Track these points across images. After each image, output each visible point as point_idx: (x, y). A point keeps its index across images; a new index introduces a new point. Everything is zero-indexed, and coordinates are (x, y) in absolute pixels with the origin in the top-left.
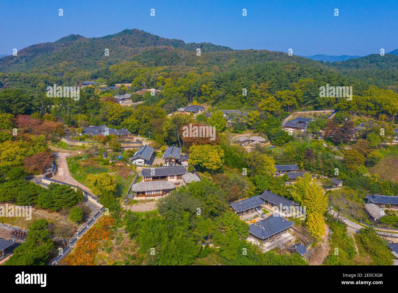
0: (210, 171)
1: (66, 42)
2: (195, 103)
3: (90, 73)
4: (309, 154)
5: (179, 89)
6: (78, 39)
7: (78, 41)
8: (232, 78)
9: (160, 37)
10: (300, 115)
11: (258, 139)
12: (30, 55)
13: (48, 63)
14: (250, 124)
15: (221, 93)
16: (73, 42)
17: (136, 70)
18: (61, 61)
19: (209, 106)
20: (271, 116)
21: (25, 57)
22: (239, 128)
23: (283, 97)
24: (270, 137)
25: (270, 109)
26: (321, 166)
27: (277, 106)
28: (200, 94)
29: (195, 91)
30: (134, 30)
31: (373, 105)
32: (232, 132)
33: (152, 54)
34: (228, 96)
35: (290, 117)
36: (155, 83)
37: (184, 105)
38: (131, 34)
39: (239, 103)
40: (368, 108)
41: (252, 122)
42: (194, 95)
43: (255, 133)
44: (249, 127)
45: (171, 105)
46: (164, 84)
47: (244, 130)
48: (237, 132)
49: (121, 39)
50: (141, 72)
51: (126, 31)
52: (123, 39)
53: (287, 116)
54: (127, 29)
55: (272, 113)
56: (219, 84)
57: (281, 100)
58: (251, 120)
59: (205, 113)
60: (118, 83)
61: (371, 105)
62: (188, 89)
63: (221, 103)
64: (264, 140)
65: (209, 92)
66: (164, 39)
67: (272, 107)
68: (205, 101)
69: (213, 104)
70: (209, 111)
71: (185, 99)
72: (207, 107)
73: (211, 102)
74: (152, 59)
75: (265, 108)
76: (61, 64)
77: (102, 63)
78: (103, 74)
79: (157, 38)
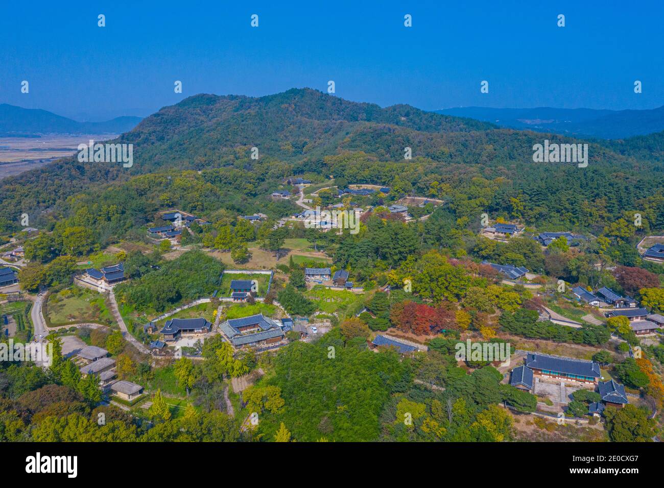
1: (201, 107)
2: (501, 220)
3: (293, 166)
5: (478, 202)
6: (217, 101)
7: (217, 105)
9: (344, 100)
10: (653, 240)
12: (159, 129)
13: (209, 146)
14: (601, 252)
16: (212, 106)
19: (523, 225)
20: (622, 241)
21: (154, 132)
23: (633, 219)
25: (622, 234)
27: (630, 231)
28: (509, 209)
29: (498, 205)
30: (305, 89)
33: (373, 137)
34: (551, 214)
36: (425, 189)
38: (302, 96)
39: (568, 224)
41: (602, 250)
45: (476, 224)
49: (293, 106)
51: (293, 91)
54: (294, 88)
55: (624, 238)
56: (533, 197)
58: (602, 247)
60: (350, 183)
62: (488, 202)
63: (545, 223)
65: (522, 207)
67: (625, 232)
68: (514, 217)
69: (529, 223)
72: (519, 226)
73: (524, 220)
74: (378, 145)
75: (615, 232)
76: (237, 149)
77: (287, 146)
78: (314, 167)
79: (339, 101)
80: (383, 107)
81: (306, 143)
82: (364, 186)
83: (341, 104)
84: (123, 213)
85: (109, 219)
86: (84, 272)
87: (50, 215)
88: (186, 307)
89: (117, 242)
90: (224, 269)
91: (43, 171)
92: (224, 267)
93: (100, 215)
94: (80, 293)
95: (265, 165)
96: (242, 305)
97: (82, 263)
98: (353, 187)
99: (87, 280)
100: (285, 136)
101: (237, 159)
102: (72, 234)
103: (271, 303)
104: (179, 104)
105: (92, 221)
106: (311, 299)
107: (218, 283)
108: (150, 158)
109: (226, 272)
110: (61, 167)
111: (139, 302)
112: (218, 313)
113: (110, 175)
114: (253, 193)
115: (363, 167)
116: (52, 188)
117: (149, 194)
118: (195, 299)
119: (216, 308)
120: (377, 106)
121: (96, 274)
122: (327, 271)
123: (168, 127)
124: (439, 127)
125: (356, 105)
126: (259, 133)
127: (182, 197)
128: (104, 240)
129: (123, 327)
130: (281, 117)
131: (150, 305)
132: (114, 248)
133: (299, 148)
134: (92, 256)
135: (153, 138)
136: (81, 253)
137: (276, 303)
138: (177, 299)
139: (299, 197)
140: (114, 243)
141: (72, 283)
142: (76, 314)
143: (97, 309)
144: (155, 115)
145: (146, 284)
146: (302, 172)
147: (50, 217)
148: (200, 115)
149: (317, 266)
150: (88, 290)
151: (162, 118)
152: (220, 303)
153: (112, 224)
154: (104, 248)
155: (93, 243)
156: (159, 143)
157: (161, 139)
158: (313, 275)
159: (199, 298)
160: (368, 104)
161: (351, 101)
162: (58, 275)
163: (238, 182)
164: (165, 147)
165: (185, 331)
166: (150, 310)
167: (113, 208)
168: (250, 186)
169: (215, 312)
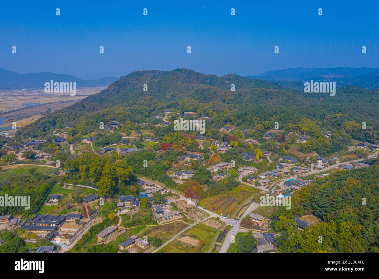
0: (235, 147)
1: (136, 78)
2: (228, 125)
3: (167, 105)
4: (269, 146)
5: (221, 119)
6: (144, 74)
7: (144, 76)
8: (245, 115)
9: (200, 73)
10: (272, 131)
11: (254, 141)
12: (118, 88)
13: (136, 96)
14: (251, 135)
15: (240, 121)
16: (141, 77)
17: (195, 105)
18: (144, 95)
19: (235, 127)
20: (260, 132)
21: (115, 90)
22: (247, 137)
23: (265, 124)
24: (259, 140)
25: (259, 129)
26: (272, 149)
27: (262, 128)
28: (231, 121)
29: (228, 119)
30: (183, 69)
31: (298, 128)
32: (244, 138)
33: (201, 92)
34: (243, 123)
35: (268, 132)
36: (208, 114)
37: (224, 126)
38: (181, 72)
39: (248, 126)
40: (297, 129)
41: (252, 134)
42: (228, 121)
43: (253, 138)
44: (251, 136)
45: (218, 126)
46: (212, 115)
47: (249, 137)
48: (246, 138)
49: (175, 77)
50: (198, 106)
51: (177, 70)
52: (177, 77)
53: (267, 132)
54: (178, 68)
55: (260, 131)
56: (239, 117)
57: (264, 125)
58: (252, 133)
59: (233, 130)
61: (297, 128)
62: (225, 119)
63: (240, 126)
64: (256, 141)
65: (235, 120)
66: (203, 75)
67: (260, 128)
68: (233, 124)
69: (237, 126)
70: (235, 129)
71: (224, 123)
72: (234, 127)
73: (236, 125)
74: (201, 96)
75: (258, 129)
76: (146, 98)
77: (168, 96)
78: (174, 105)
79: (198, 74)
80: (218, 76)
81: (177, 94)
82: (190, 113)
83: (199, 75)
84: (97, 122)
85: (92, 124)
86: (84, 139)
87: (73, 123)
88: (110, 146)
89: (94, 131)
90: (122, 137)
91: (70, 108)
92: (122, 136)
93: (89, 123)
94: (83, 144)
95: (156, 104)
96: (125, 145)
97: (84, 137)
98: (186, 113)
99: (85, 141)
100: (169, 91)
101: (145, 102)
102: (81, 128)
103: (133, 145)
104: (127, 76)
105: (87, 125)
106: (144, 144)
107: (119, 140)
108: (112, 101)
109: (123, 138)
110: (77, 106)
111: (98, 145)
112: (118, 147)
113: (95, 109)
114: (148, 116)
115: (190, 106)
116: (74, 114)
117: (107, 116)
118: (112, 144)
119: (118, 146)
120: (216, 76)
121: (87, 139)
122: (151, 138)
123: (121, 87)
124: (242, 86)
125: (206, 75)
126: (157, 90)
127: (117, 117)
128: (90, 130)
129: (93, 150)
130: (169, 83)
131: (101, 145)
132: (93, 133)
133: (174, 97)
134: (86, 135)
135: (114, 92)
136: (83, 134)
137: (134, 145)
138: (108, 144)
139: (164, 117)
140: (93, 131)
141: (80, 141)
142: (82, 148)
143: (87, 147)
144: (117, 82)
145: (100, 140)
146: (170, 107)
147: (74, 124)
148: (136, 81)
149: (149, 136)
150: (85, 143)
151: (119, 83)
152: (119, 145)
153: (93, 126)
154: (90, 132)
155: (87, 131)
156: (117, 94)
157: (118, 93)
158: (147, 139)
159: (114, 143)
160: (212, 75)
161: (204, 73)
162: (77, 139)
163: (142, 112)
164: (119, 97)
165: (109, 151)
166: (101, 147)
167: (94, 120)
168: (147, 113)
169: (117, 147)
